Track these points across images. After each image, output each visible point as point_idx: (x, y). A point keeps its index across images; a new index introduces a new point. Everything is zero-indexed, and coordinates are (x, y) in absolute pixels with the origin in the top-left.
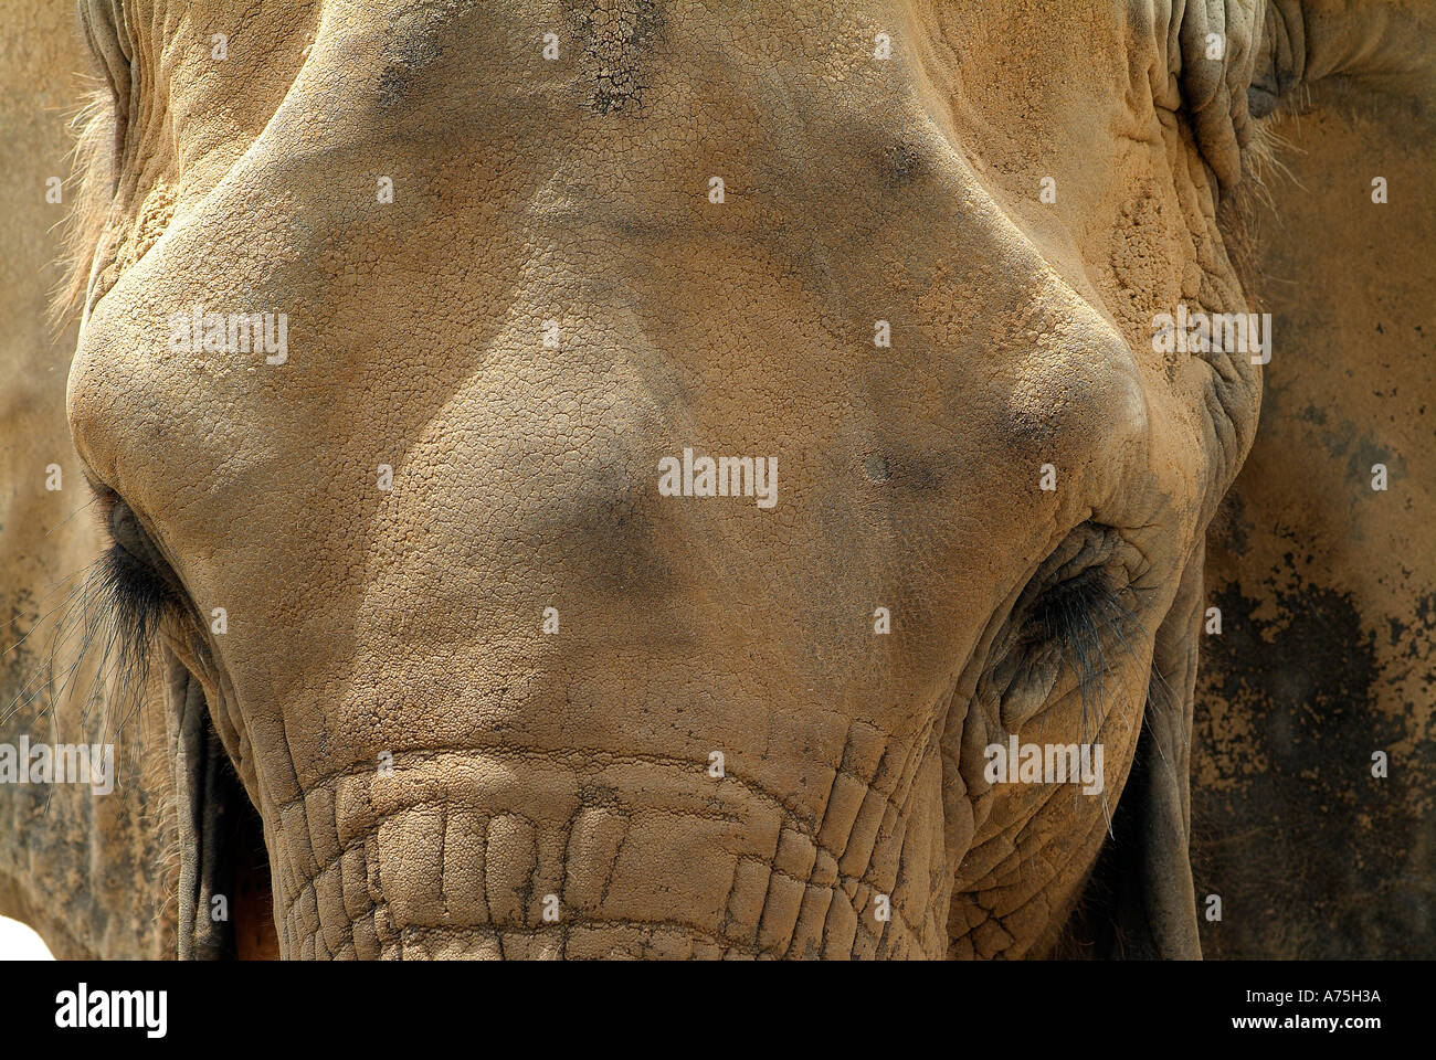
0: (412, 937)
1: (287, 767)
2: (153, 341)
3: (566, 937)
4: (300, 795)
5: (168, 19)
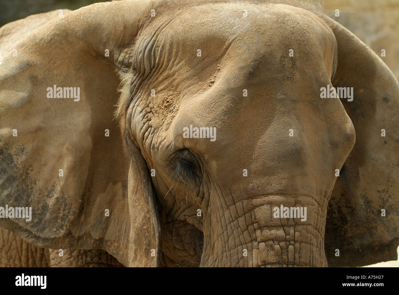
0: (266, 228)
1: (232, 198)
2: (204, 121)
3: (295, 227)
4: (234, 203)
5: (176, 61)
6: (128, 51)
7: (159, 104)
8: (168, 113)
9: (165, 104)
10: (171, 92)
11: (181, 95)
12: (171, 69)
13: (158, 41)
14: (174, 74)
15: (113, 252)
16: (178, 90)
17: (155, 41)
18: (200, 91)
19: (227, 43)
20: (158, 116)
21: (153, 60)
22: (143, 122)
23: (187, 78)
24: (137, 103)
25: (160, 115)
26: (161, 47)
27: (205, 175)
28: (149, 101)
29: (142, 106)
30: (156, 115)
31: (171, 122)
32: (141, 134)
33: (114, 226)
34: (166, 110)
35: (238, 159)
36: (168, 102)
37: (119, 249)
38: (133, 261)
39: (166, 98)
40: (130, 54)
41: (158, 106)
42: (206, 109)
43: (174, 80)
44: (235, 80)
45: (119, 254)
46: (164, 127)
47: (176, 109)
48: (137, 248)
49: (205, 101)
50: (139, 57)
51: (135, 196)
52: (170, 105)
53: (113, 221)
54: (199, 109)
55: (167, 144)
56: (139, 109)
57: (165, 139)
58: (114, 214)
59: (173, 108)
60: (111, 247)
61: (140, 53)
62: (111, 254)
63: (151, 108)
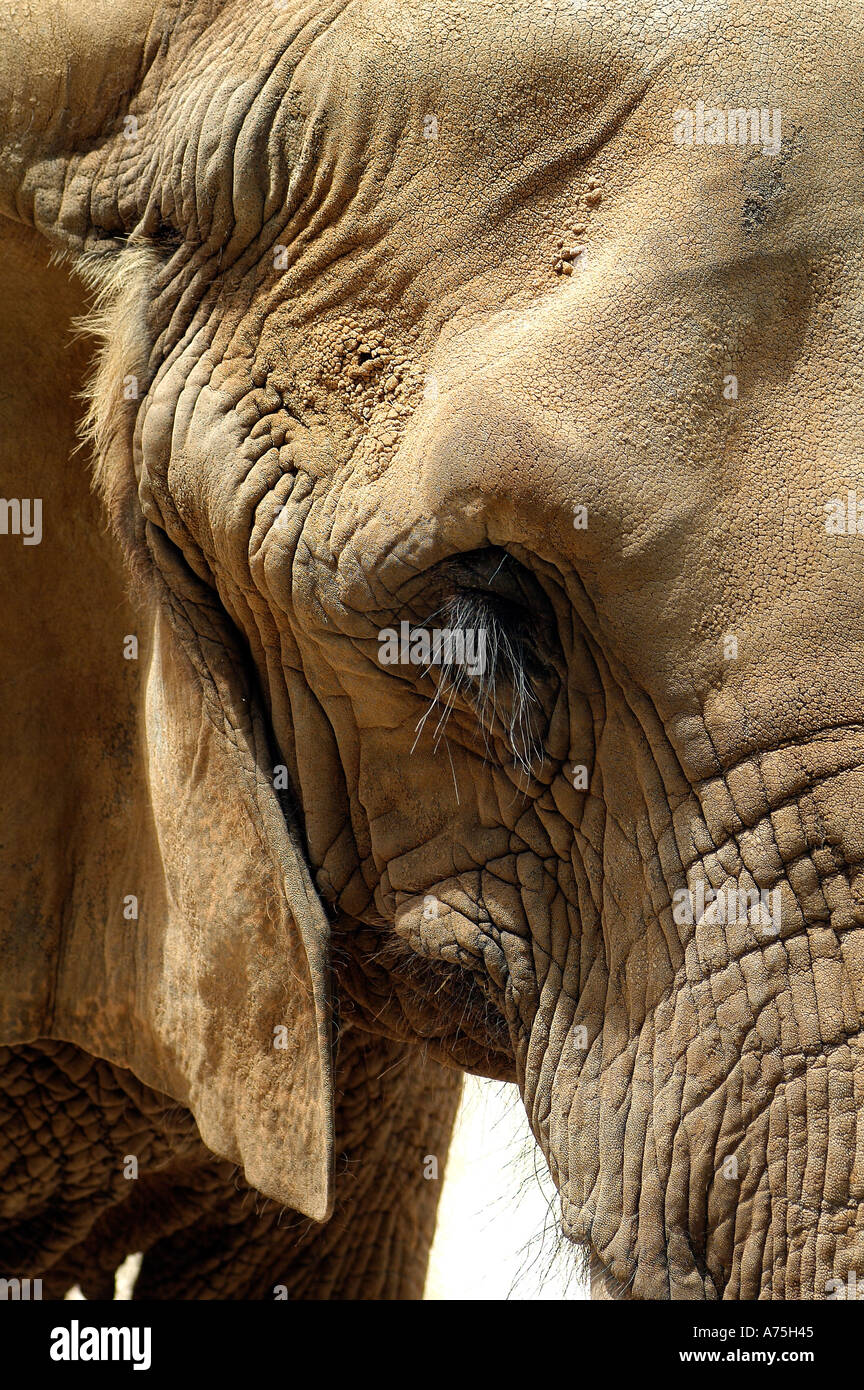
1: (707, 750)
5: (395, 173)
6: (103, 161)
7: (322, 372)
8: (370, 406)
9: (353, 368)
10: (374, 314)
11: (429, 320)
12: (367, 207)
13: (299, 92)
14: (381, 230)
15: (106, 1045)
16: (408, 296)
17: (280, 92)
18: (515, 299)
19: (629, 84)
20: (321, 424)
21: (273, 175)
22: (243, 450)
23: (456, 247)
24: (198, 373)
25: (336, 417)
26: (316, 114)
27: (576, 660)
28: (260, 360)
29: (233, 384)
30: (311, 419)
31: (394, 442)
32: (236, 508)
33: (90, 930)
34: (360, 393)
35: (727, 578)
36: (364, 357)
37: (131, 1027)
38: (205, 1072)
39: (353, 343)
40: (115, 175)
41: (319, 381)
42: (577, 369)
43: (386, 255)
44: (691, 237)
45: (133, 1049)
46: (360, 466)
47: (408, 381)
48: (220, 1014)
49: (569, 337)
50: (203, 170)
51: (193, 789)
52: (378, 369)
53: (82, 912)
54: (544, 371)
55: (386, 535)
56: (214, 397)
57: (371, 514)
58: (83, 881)
59: (393, 379)
60: (94, 1026)
61: (211, 150)
62: (101, 1056)
63: (280, 392)
